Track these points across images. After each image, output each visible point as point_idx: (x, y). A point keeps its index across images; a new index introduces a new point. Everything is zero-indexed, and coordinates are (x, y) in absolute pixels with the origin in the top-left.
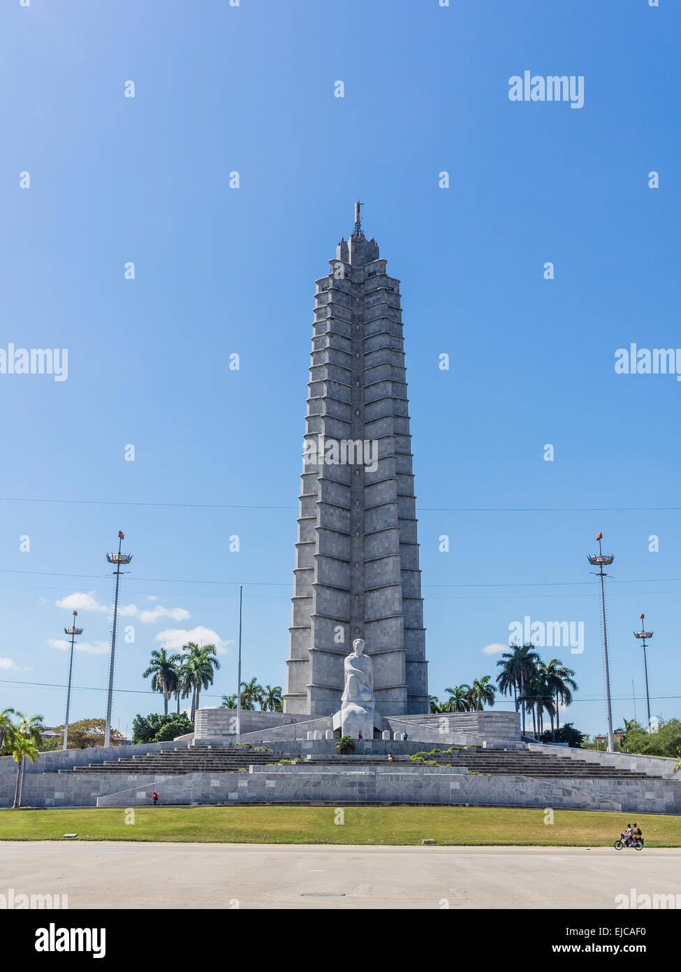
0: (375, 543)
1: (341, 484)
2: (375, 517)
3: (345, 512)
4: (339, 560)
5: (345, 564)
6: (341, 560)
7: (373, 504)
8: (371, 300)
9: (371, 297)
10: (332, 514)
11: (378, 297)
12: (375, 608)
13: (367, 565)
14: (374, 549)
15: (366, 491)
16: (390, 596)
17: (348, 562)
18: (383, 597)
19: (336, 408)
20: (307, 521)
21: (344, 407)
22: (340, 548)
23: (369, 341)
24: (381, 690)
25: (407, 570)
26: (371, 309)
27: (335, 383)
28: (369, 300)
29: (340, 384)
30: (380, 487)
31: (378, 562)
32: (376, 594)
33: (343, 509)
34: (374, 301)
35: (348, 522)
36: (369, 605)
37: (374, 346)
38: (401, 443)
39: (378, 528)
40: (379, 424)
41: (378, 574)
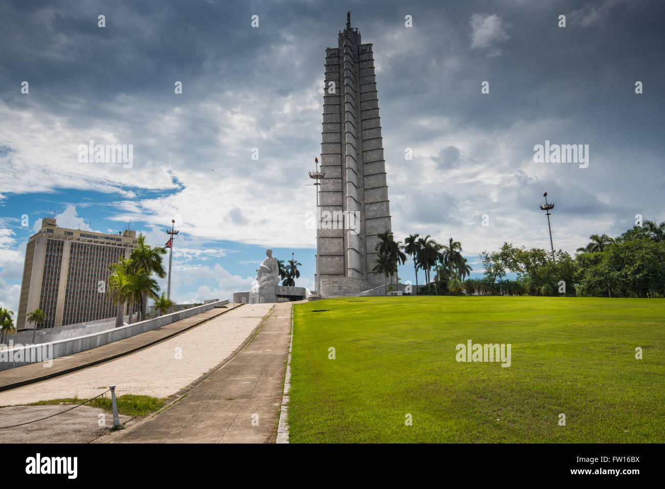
1: (333, 166)
3: (337, 180)
4: (333, 206)
5: (338, 207)
6: (335, 206)
10: (327, 183)
17: (340, 206)
19: (329, 127)
21: (335, 125)
22: (334, 199)
25: (379, 202)
27: (328, 114)
29: (331, 114)
33: (336, 178)
35: (340, 185)
38: (373, 133)
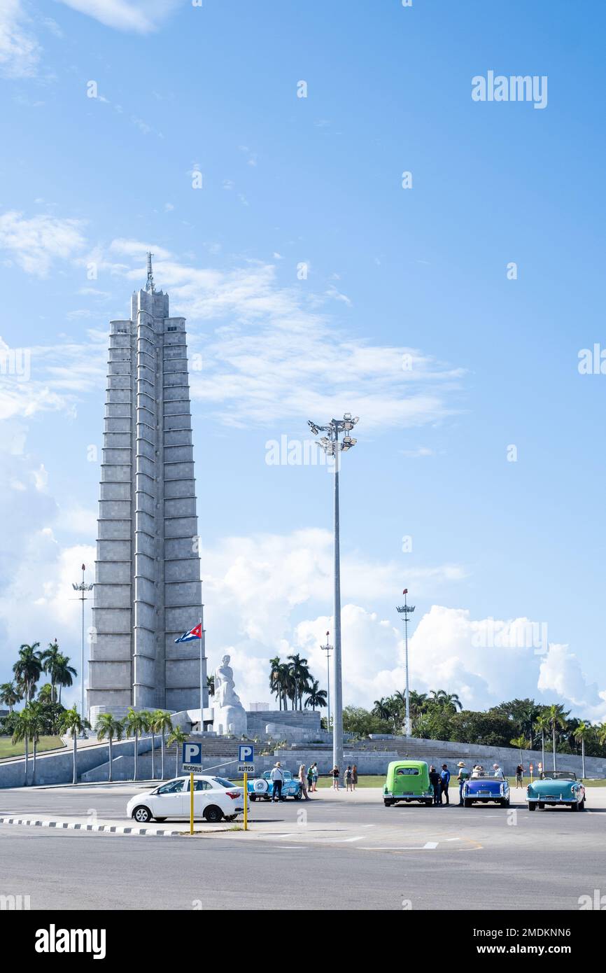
0: (177, 568)
1: (150, 515)
2: (176, 547)
3: (153, 539)
5: (152, 584)
6: (151, 581)
7: (174, 535)
8: (172, 353)
9: (171, 350)
10: (146, 542)
11: (179, 352)
12: (177, 623)
13: (167, 586)
14: (175, 573)
15: (167, 523)
16: (193, 614)
18: (186, 614)
19: (148, 449)
20: (106, 542)
21: (151, 448)
22: (150, 570)
23: (169, 391)
24: (184, 688)
26: (172, 361)
27: (144, 425)
28: (169, 352)
29: (147, 427)
30: (183, 521)
31: (180, 585)
32: (178, 611)
33: (152, 537)
34: (174, 355)
35: (154, 548)
36: (170, 619)
37: (174, 396)
39: (180, 556)
40: (182, 466)
41: (181, 594)
